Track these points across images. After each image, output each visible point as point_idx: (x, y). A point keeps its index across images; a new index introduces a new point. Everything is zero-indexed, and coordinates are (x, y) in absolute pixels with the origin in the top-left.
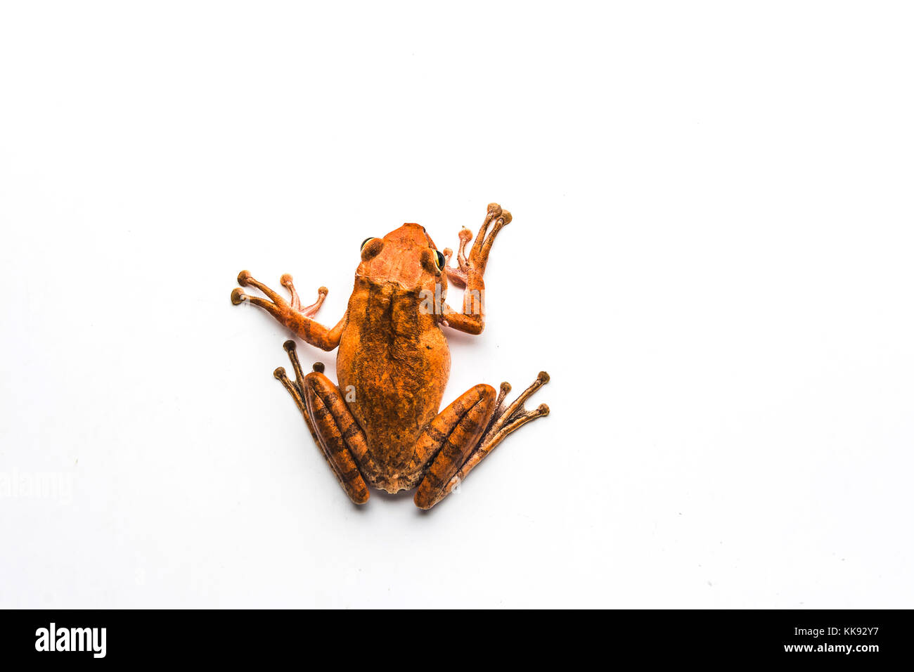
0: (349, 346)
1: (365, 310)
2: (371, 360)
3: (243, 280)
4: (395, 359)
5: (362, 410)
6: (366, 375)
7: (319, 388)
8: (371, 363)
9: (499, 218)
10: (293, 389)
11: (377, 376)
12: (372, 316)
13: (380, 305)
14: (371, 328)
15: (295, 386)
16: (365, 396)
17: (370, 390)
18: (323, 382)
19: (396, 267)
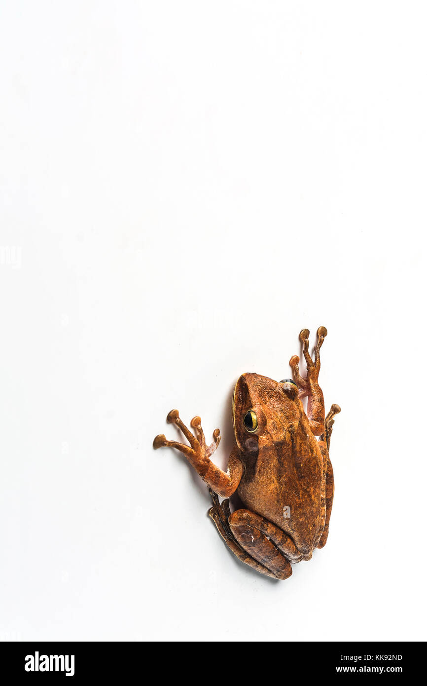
7: (253, 522)
18: (254, 517)
19: (279, 417)
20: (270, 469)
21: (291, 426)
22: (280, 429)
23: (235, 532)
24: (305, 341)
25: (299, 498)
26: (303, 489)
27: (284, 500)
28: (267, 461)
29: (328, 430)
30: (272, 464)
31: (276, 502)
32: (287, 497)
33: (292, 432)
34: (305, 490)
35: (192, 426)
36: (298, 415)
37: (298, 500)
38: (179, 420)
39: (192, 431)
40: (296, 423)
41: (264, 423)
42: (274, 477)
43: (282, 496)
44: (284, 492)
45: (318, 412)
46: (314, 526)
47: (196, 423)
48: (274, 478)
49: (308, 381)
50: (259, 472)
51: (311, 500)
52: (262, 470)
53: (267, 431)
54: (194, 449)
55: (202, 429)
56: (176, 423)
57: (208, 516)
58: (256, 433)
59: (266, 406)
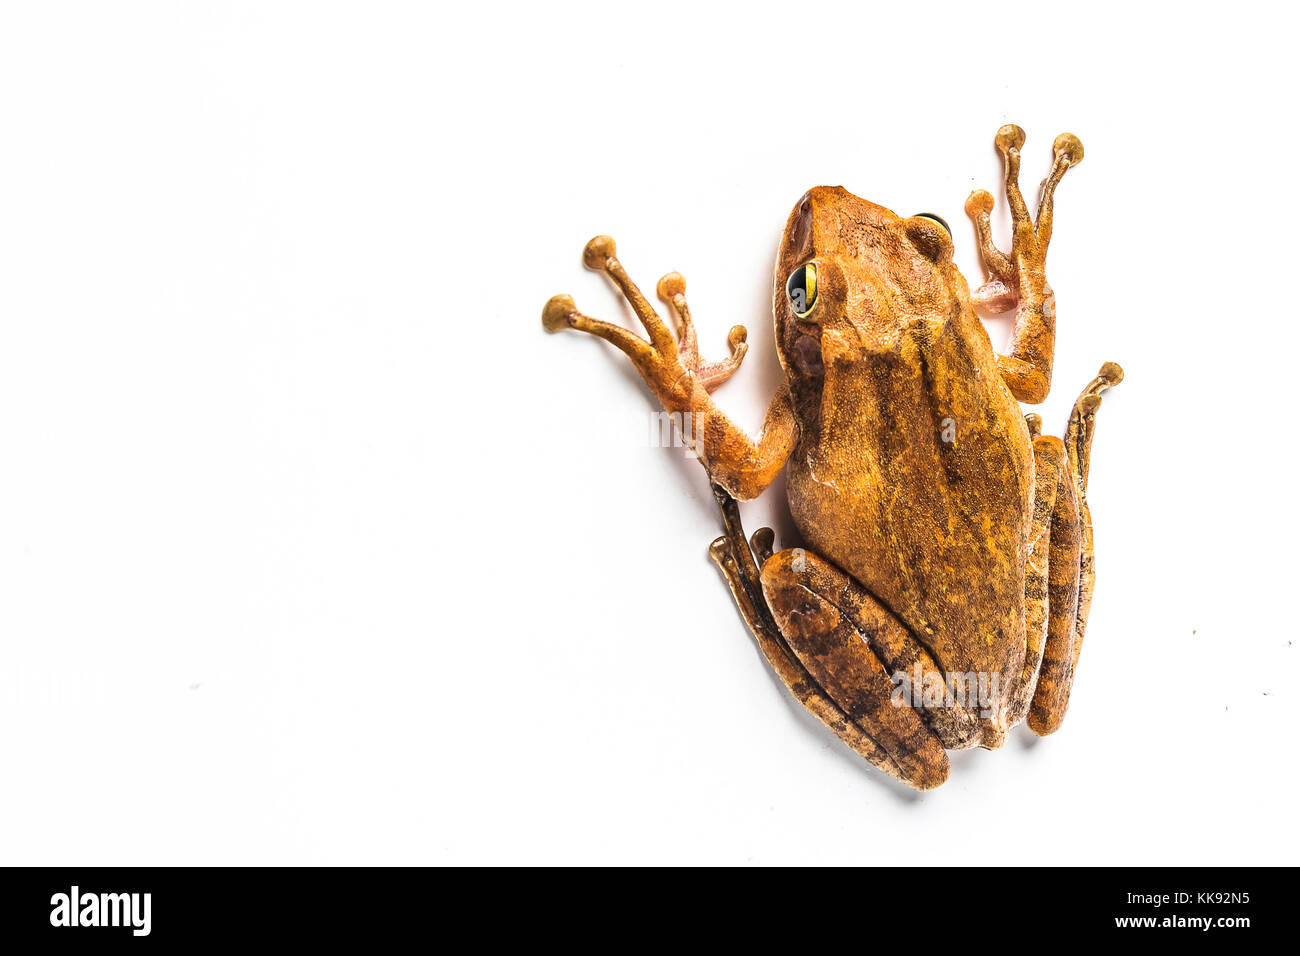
18: (823, 569)
19: (888, 295)
20: (859, 431)
21: (921, 324)
22: (886, 322)
23: (775, 606)
24: (1009, 154)
25: (946, 534)
26: (962, 513)
27: (901, 528)
28: (848, 405)
29: (1083, 421)
30: (864, 418)
31: (876, 530)
32: (910, 522)
33: (921, 340)
34: (965, 518)
35: (661, 298)
36: (945, 301)
37: (941, 539)
38: (614, 263)
39: (661, 311)
40: (936, 321)
41: (839, 295)
42: (870, 455)
43: (894, 514)
44: (900, 506)
45: (1029, 337)
46: (1000, 633)
47: (670, 291)
48: (871, 458)
49: (1013, 260)
50: (832, 435)
51: (983, 550)
52: (838, 432)
53: (845, 318)
54: (658, 350)
55: (685, 307)
56: (608, 269)
57: (710, 560)
58: (815, 319)
59: (855, 261)
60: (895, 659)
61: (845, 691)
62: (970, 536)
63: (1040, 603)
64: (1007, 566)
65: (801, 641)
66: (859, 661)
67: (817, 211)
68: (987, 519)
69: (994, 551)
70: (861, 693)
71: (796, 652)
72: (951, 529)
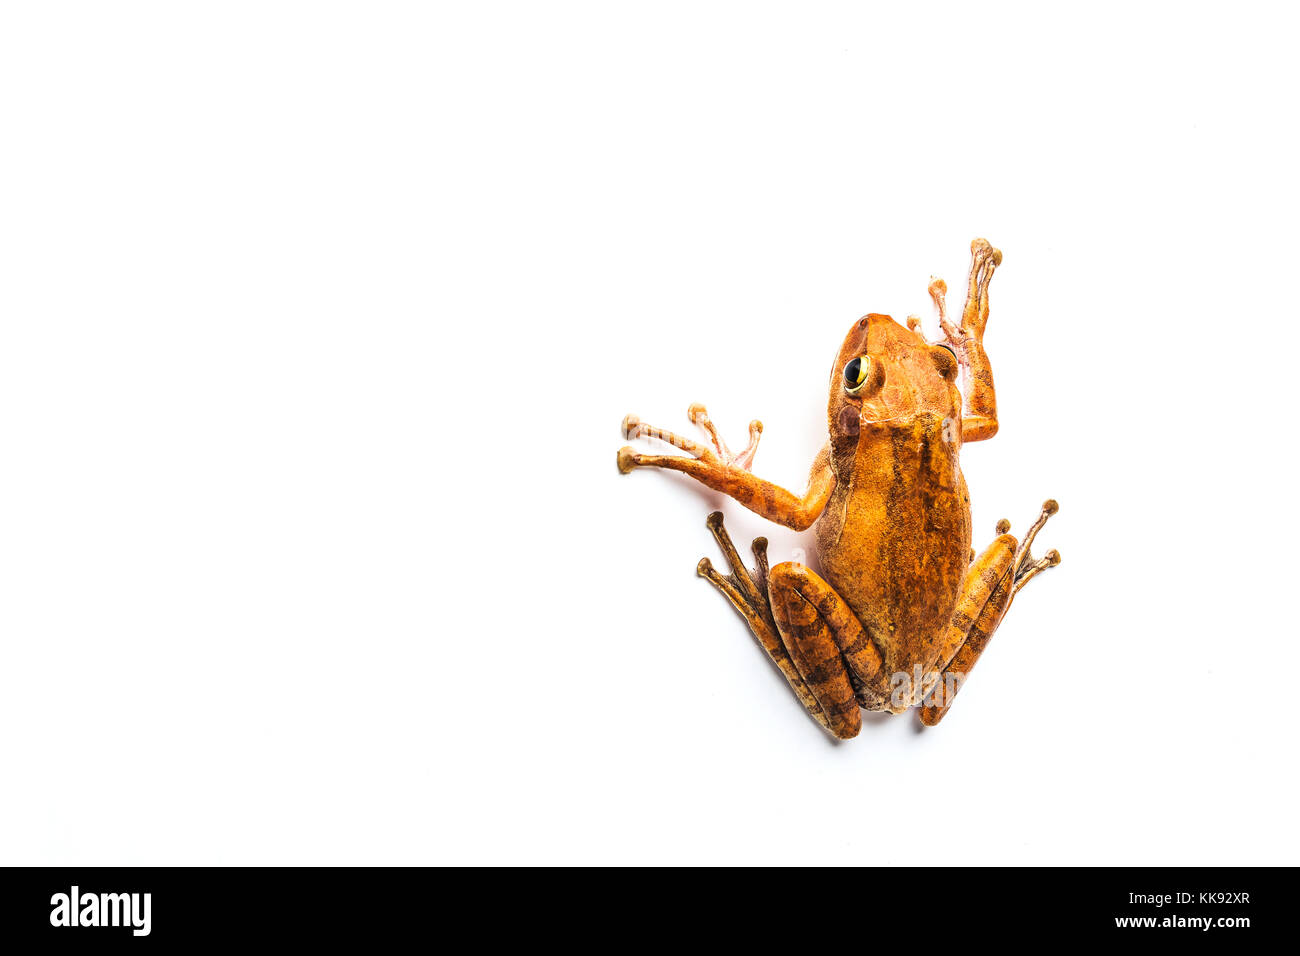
0: (869, 524)
1: (891, 469)
2: (907, 538)
3: (631, 430)
4: (936, 529)
5: (890, 612)
6: (901, 561)
7: (809, 590)
8: (906, 542)
9: (988, 259)
10: (730, 587)
11: (917, 561)
12: (905, 475)
13: (913, 456)
14: (904, 493)
15: (732, 582)
16: (898, 593)
17: (908, 583)
19: (911, 390)
21: (929, 416)
22: (907, 408)
33: (927, 427)
36: (947, 405)
40: (939, 416)
45: (977, 398)
53: (880, 398)
59: (892, 364)
60: (848, 648)
61: (808, 665)
62: (934, 570)
63: (963, 634)
64: (950, 598)
65: (787, 626)
66: (823, 647)
67: (872, 327)
68: (948, 561)
69: (946, 584)
70: (818, 668)
71: (781, 632)
72: (924, 562)
